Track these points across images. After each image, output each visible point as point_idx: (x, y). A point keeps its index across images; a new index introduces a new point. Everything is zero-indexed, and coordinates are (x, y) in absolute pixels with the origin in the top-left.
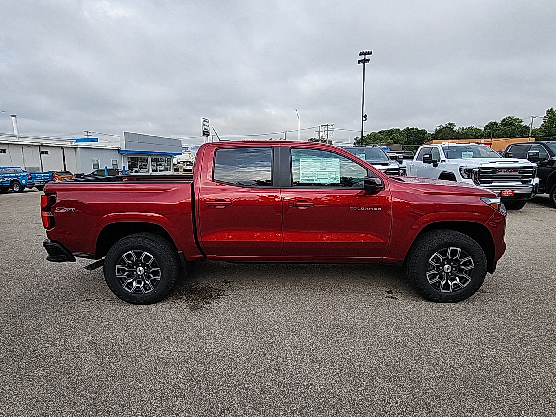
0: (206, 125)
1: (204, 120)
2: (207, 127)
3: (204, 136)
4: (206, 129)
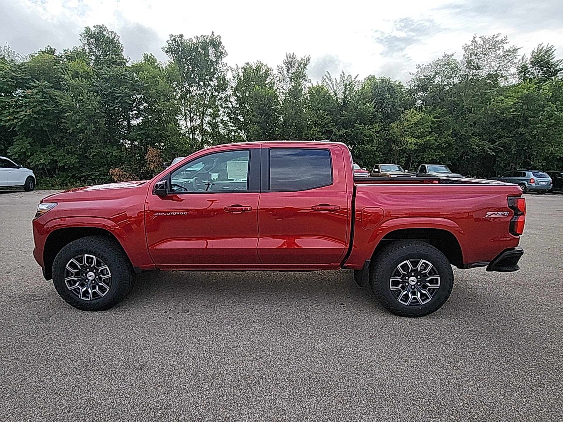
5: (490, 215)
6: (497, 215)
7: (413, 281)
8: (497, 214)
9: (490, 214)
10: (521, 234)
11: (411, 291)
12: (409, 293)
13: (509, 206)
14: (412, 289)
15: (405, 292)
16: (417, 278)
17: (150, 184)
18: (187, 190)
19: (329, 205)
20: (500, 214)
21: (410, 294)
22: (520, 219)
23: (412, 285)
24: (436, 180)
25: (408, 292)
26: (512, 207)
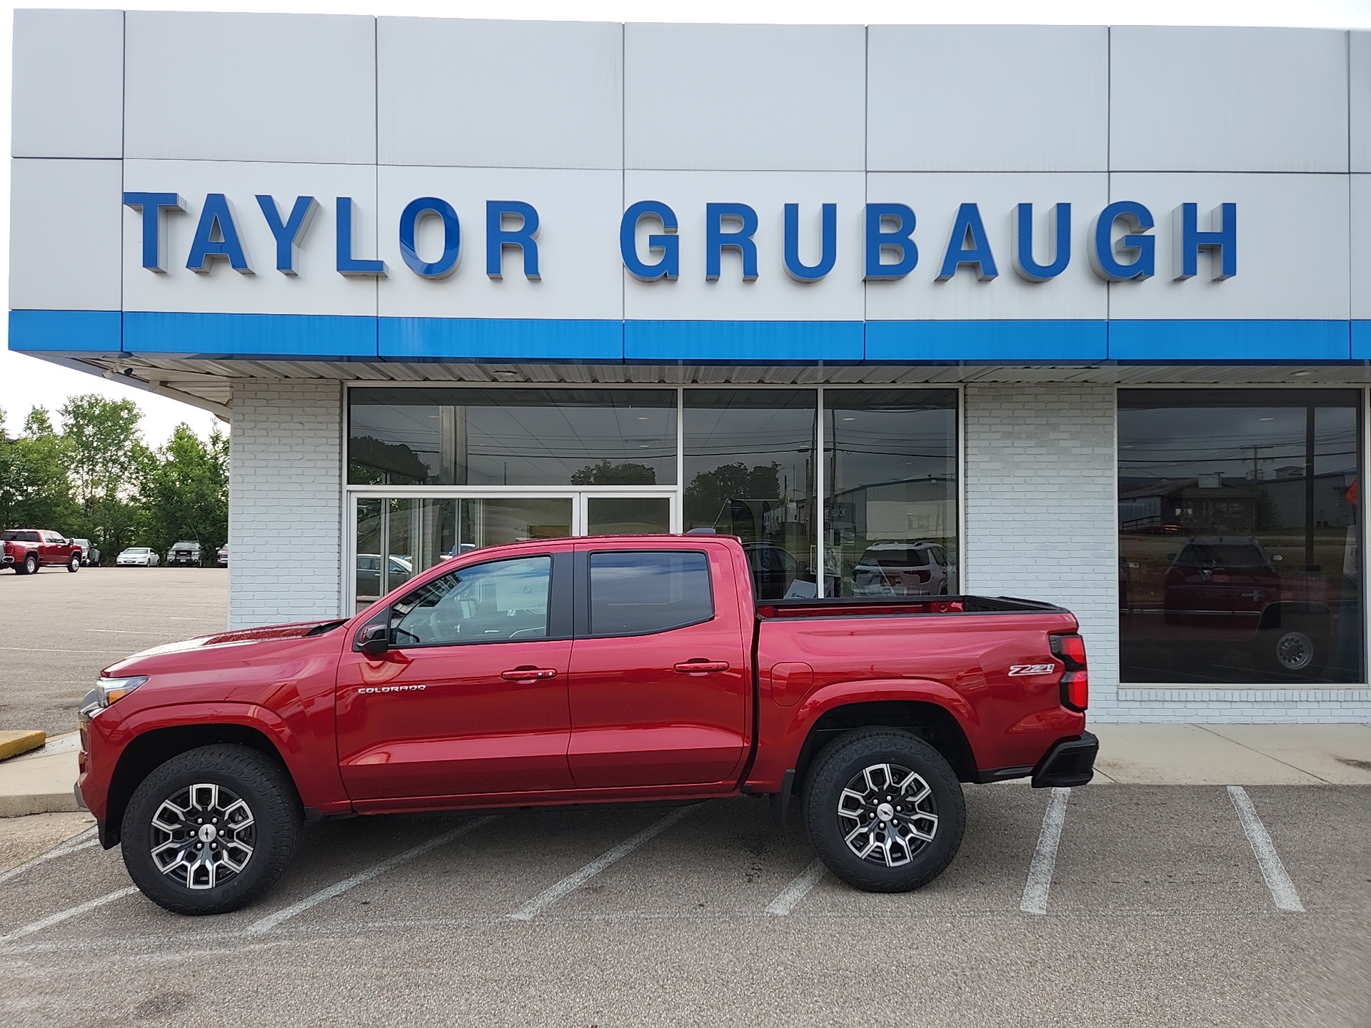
5: (1017, 672)
6: (1032, 671)
7: (886, 813)
8: (1032, 668)
9: (1018, 669)
10: (1086, 708)
11: (875, 832)
12: (872, 834)
13: (1053, 654)
14: (879, 828)
15: (865, 830)
16: (895, 810)
17: (348, 629)
18: (418, 641)
19: (708, 661)
20: (1036, 669)
21: (872, 836)
22: (1076, 677)
23: (882, 822)
24: (957, 602)
25: (870, 831)
26: (1058, 655)
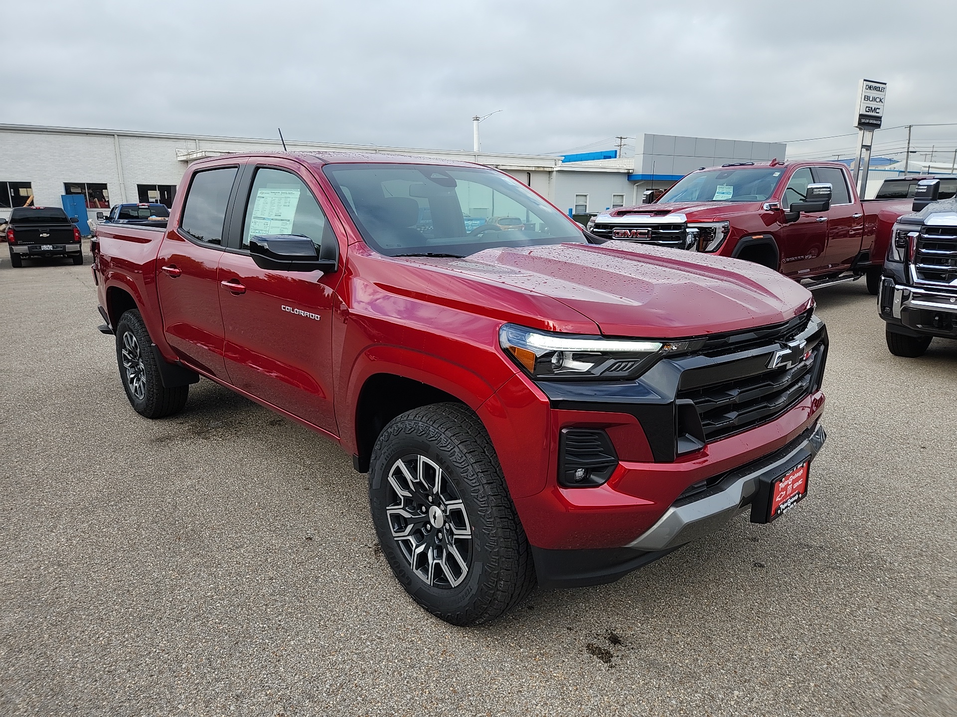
0: (874, 99)
1: (870, 84)
2: (873, 105)
3: (860, 129)
4: (870, 109)
